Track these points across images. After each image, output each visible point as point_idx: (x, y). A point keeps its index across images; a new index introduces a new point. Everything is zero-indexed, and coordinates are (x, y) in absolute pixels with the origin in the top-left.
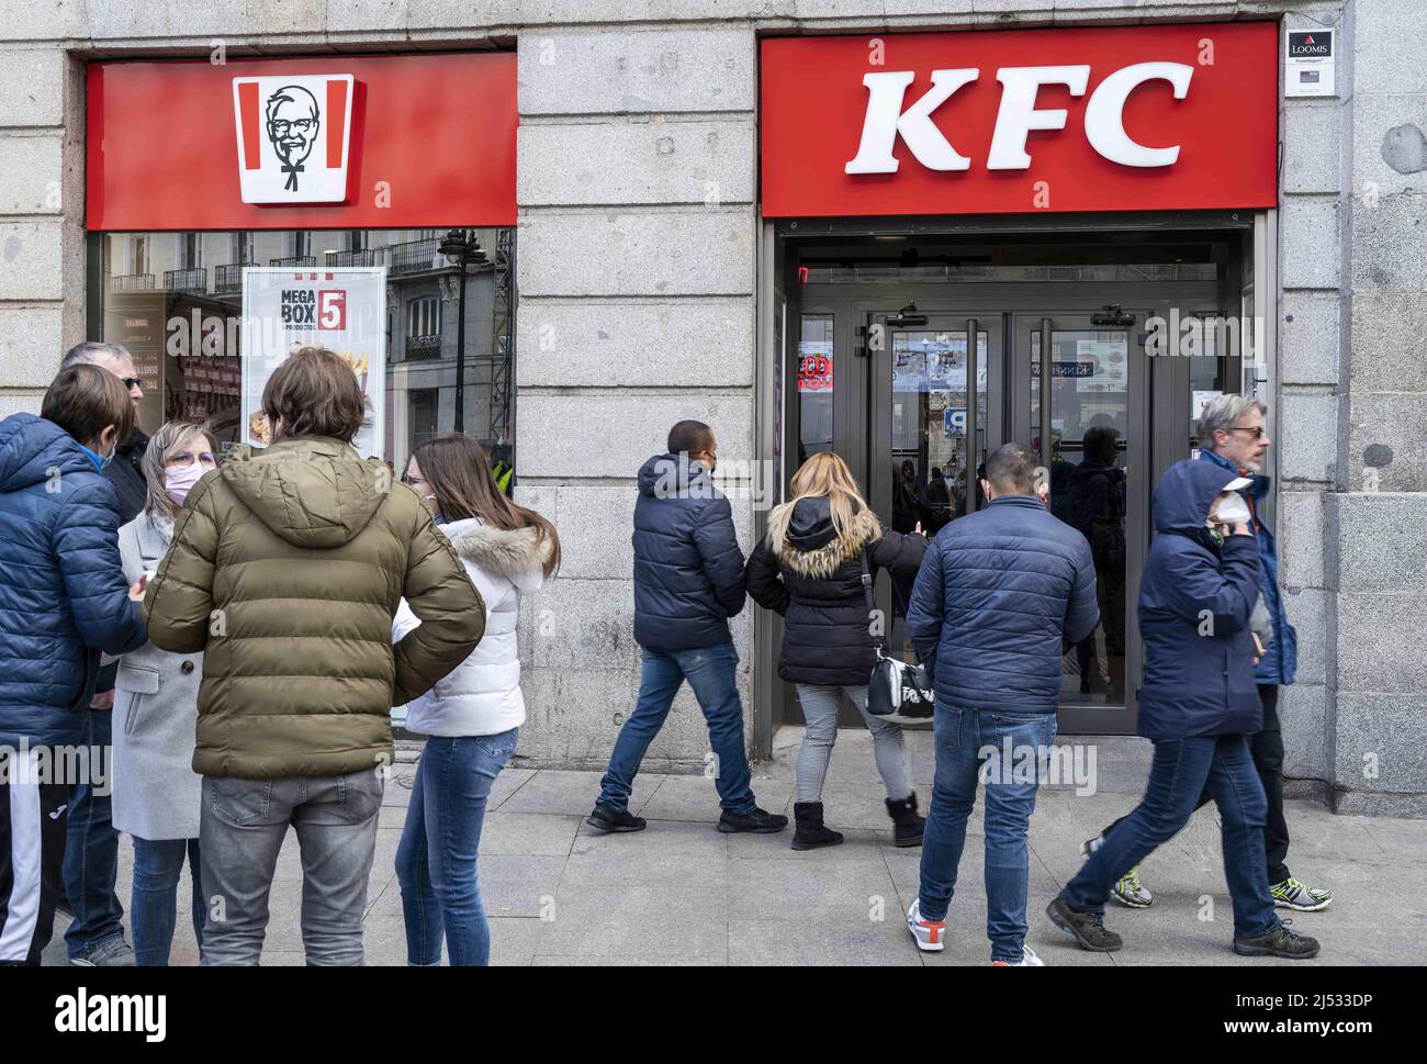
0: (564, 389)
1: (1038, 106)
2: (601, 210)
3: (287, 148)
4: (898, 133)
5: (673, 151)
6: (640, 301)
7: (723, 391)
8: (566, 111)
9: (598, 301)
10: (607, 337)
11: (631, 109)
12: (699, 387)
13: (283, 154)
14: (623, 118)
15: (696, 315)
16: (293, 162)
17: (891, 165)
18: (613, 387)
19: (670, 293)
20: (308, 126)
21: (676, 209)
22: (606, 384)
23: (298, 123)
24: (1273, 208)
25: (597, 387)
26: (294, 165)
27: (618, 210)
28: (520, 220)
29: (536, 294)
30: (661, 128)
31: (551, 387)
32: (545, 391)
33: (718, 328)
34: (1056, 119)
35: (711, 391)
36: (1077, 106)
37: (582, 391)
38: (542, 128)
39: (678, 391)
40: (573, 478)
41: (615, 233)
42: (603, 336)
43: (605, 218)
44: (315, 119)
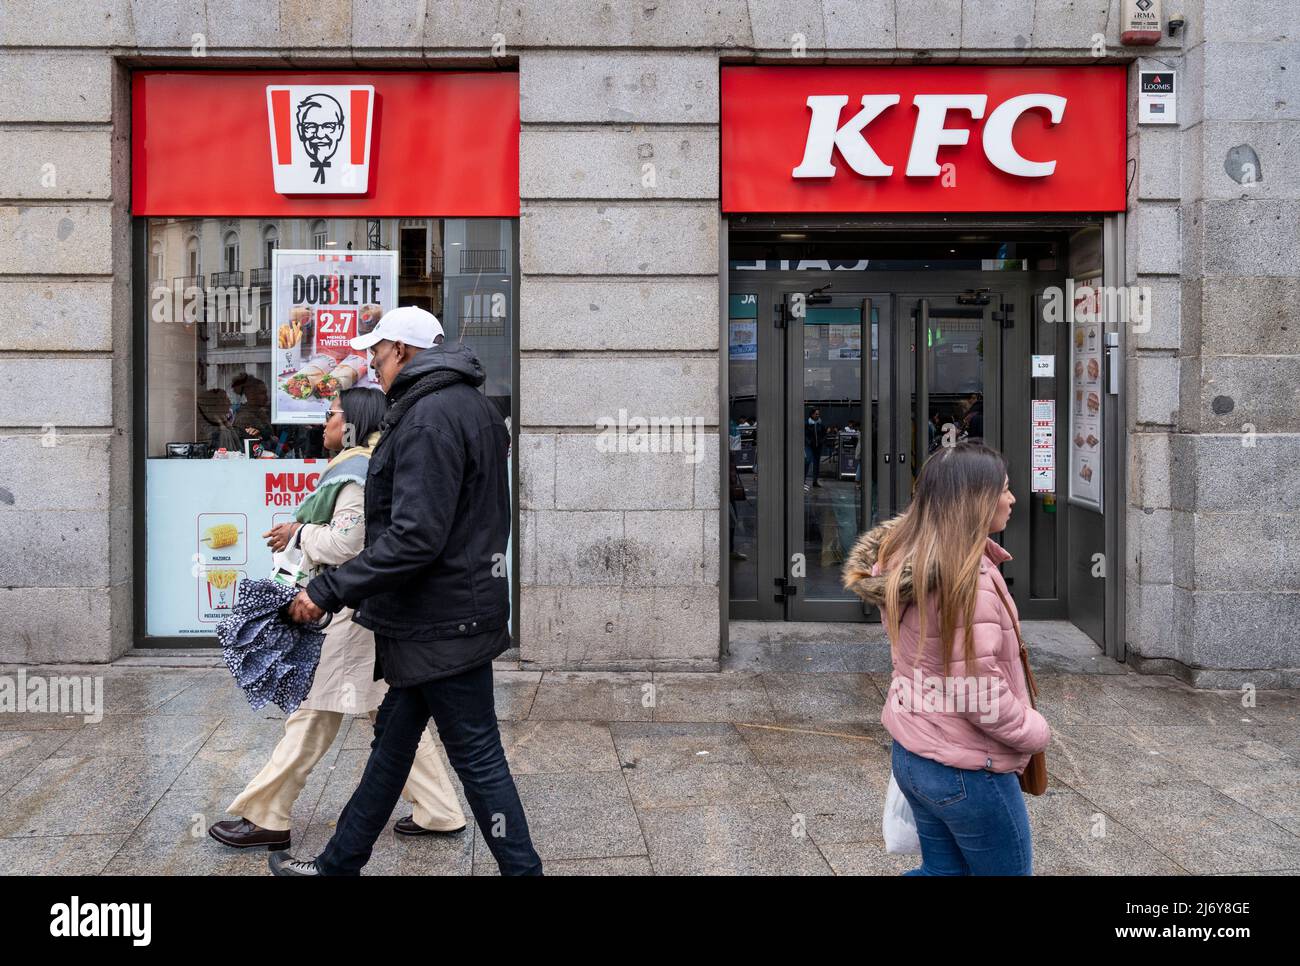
0: (561, 353)
1: (947, 126)
2: (591, 204)
3: (315, 147)
4: (835, 145)
5: (652, 155)
6: (624, 279)
7: (694, 355)
8: (562, 120)
9: (589, 279)
10: (598, 309)
11: (617, 119)
12: (674, 351)
13: (312, 151)
14: (610, 128)
15: (672, 291)
16: (321, 158)
17: (830, 171)
18: (603, 351)
19: (650, 272)
20: (334, 128)
21: (654, 204)
22: (597, 348)
23: (325, 125)
24: (1121, 212)
25: (590, 351)
26: (321, 160)
27: (606, 204)
28: (522, 210)
29: (536, 272)
30: (642, 136)
31: (550, 351)
32: (545, 355)
33: (691, 302)
34: (960, 137)
35: (684, 354)
36: (976, 127)
37: (576, 355)
38: (542, 134)
39: (656, 354)
40: (568, 426)
41: (603, 222)
42: (594, 308)
43: (595, 210)
44: (341, 123)
